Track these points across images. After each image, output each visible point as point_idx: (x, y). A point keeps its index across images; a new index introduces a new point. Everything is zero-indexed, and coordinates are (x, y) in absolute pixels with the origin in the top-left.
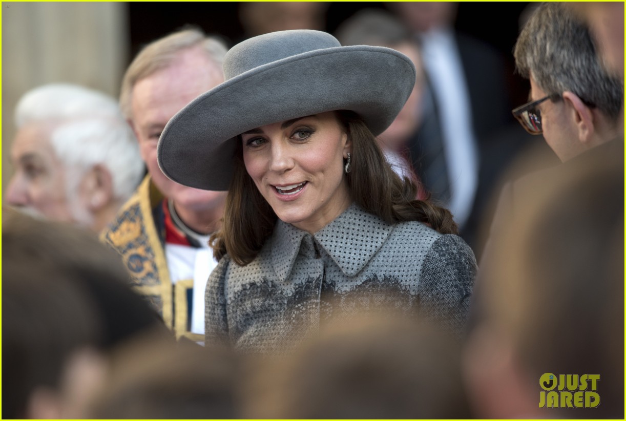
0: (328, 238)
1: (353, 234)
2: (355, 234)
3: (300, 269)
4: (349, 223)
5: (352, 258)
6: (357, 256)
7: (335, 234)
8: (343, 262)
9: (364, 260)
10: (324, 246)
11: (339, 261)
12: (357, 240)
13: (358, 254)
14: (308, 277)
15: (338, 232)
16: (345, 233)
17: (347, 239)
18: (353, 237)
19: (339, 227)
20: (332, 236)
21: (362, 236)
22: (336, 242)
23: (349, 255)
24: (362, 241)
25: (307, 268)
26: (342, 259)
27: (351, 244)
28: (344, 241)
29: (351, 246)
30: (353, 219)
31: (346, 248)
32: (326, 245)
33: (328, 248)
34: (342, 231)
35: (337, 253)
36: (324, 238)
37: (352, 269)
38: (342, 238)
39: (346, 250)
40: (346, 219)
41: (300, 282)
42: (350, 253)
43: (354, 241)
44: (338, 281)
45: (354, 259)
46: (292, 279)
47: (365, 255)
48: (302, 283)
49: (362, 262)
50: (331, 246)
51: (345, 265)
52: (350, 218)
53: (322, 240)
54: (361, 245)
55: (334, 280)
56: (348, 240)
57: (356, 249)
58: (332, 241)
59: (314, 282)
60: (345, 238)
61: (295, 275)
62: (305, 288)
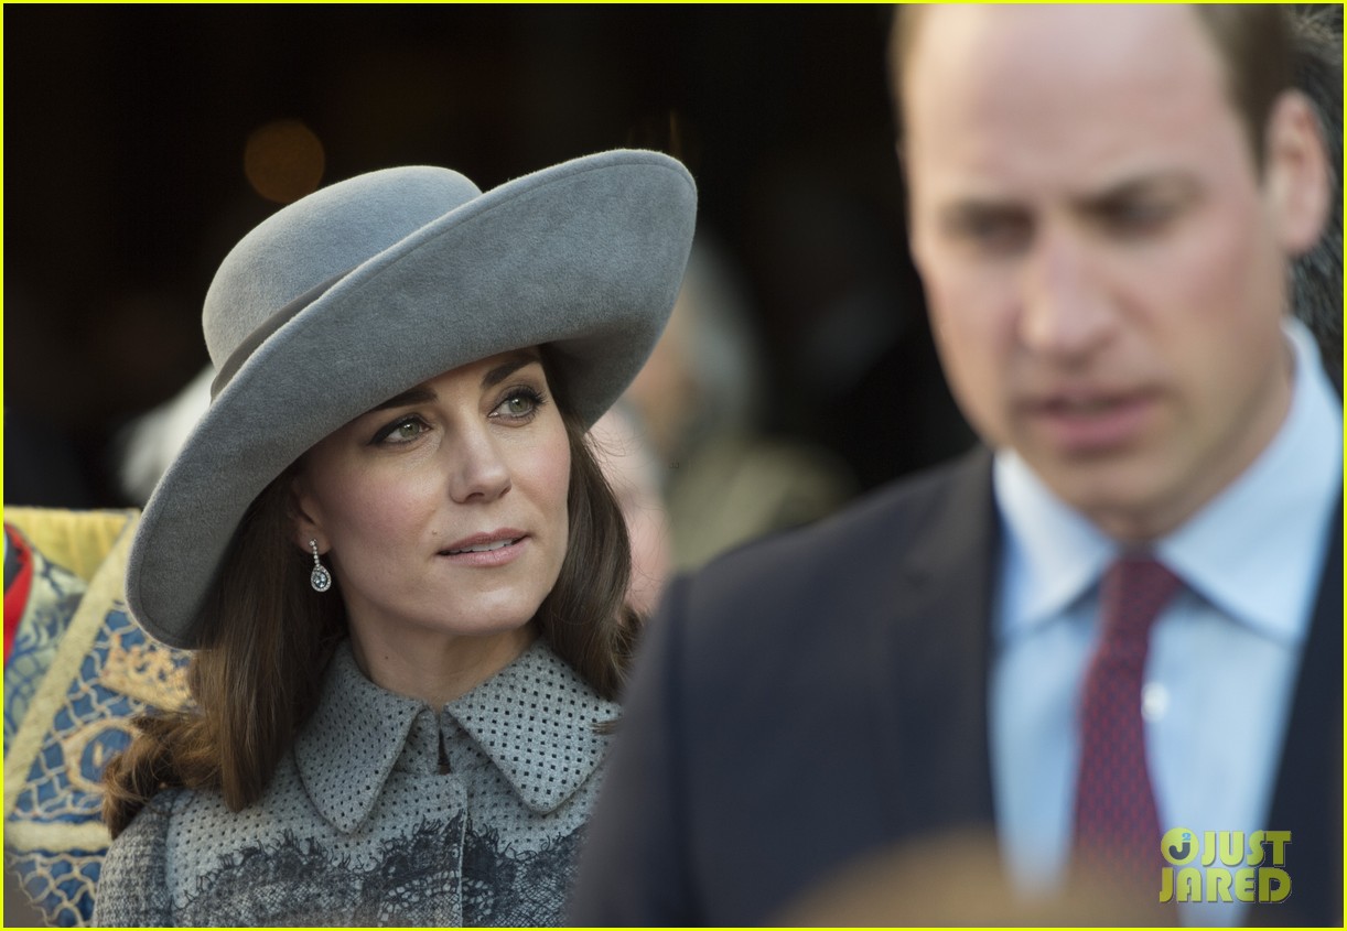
0: (484, 713)
1: (546, 709)
2: (552, 710)
3: (395, 803)
4: (538, 681)
5: (547, 766)
6: (560, 762)
7: (502, 705)
8: (527, 774)
9: (578, 772)
10: (474, 732)
11: (514, 772)
12: (556, 724)
13: (563, 757)
14: (419, 822)
15: (509, 700)
16: (527, 705)
17: (532, 719)
18: (547, 715)
19: (512, 687)
20: (496, 710)
21: (570, 715)
22: (506, 724)
23: (540, 759)
24: (569, 727)
25: (417, 801)
26: (522, 766)
27: (543, 733)
28: (525, 722)
29: (543, 738)
30: (547, 672)
31: (530, 740)
32: (480, 731)
33: (485, 737)
34: (520, 698)
35: (510, 752)
36: (476, 713)
37: (549, 792)
38: (520, 716)
39: (530, 746)
40: (530, 671)
41: (397, 834)
42: (542, 753)
43: (550, 725)
44: (505, 829)
45: (553, 767)
46: (371, 830)
47: (579, 760)
48: (404, 838)
49: (572, 777)
50: (494, 732)
51: (531, 781)
52: (539, 669)
53: (469, 718)
54: (569, 737)
55: (493, 827)
56: (535, 722)
57: (555, 746)
58: (494, 722)
59: (442, 829)
60: (527, 716)
61: (381, 820)
62: (414, 848)
